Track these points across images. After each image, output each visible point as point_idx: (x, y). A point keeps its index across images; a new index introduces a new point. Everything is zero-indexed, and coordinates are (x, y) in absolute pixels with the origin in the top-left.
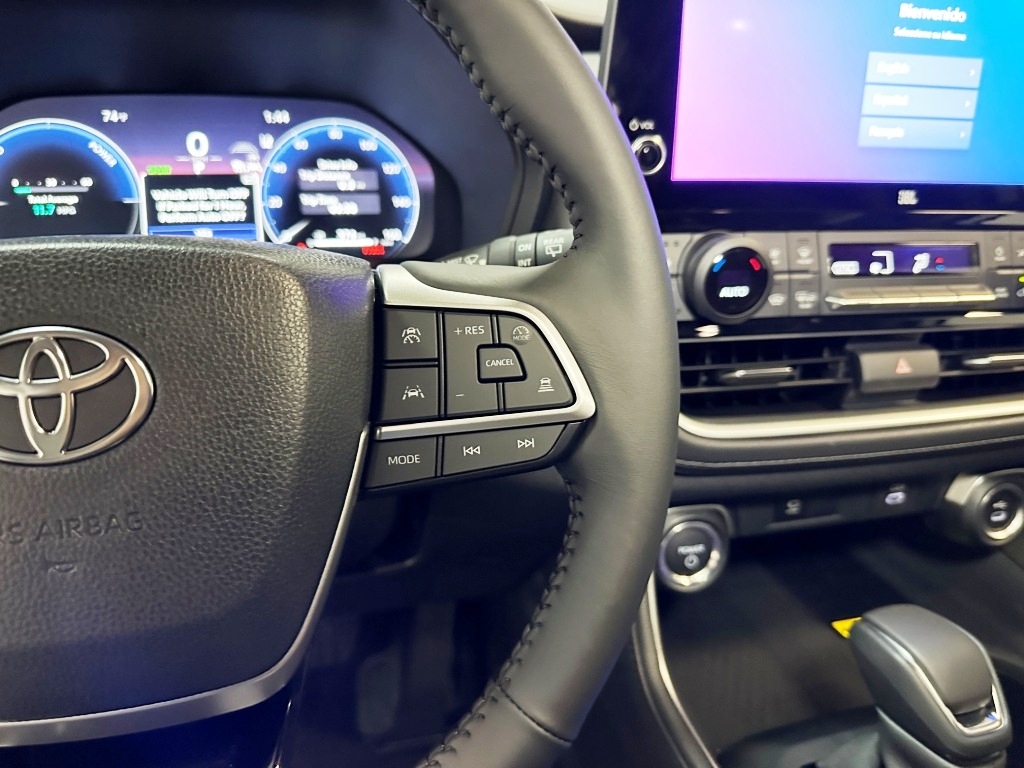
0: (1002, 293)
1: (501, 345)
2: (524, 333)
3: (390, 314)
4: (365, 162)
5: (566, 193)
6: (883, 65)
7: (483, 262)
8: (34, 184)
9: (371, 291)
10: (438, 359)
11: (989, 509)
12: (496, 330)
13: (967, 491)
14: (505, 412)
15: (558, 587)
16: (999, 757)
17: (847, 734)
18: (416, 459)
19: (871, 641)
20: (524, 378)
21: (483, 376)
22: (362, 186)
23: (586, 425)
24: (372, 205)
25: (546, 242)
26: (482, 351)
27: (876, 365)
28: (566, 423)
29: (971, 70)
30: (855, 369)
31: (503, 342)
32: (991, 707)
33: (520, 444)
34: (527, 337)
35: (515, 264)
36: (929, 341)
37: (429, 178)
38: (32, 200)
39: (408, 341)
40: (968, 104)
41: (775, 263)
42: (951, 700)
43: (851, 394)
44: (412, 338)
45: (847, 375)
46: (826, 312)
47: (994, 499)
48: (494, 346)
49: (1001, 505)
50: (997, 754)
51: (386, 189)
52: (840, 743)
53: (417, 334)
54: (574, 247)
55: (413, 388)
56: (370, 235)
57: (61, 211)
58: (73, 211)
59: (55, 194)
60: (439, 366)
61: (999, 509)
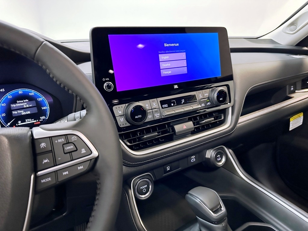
0: (203, 105)
1: (69, 143)
2: (75, 138)
3: (36, 141)
4: (31, 99)
5: (81, 101)
6: (163, 57)
7: (66, 121)
9: (30, 136)
10: (52, 150)
11: (216, 158)
12: (67, 139)
13: (210, 154)
14: (73, 160)
15: (97, 204)
16: (225, 219)
17: (192, 226)
18: (50, 179)
19: (190, 199)
20: (77, 150)
21: (65, 152)
22: (31, 106)
23: (96, 159)
24: (35, 110)
25: (83, 113)
26: (64, 146)
27: (178, 128)
28: (91, 160)
30: (174, 130)
31: (69, 142)
32: (221, 207)
33: (79, 168)
34: (76, 139)
35: (75, 120)
36: (190, 119)
37: (51, 100)
39: (42, 147)
40: (184, 63)
41: (147, 108)
42: (211, 208)
43: (175, 136)
44: (43, 146)
45: (172, 132)
46: (163, 117)
47: (216, 155)
48: (67, 143)
49: (219, 156)
50: (225, 218)
51: (39, 105)
52: (191, 229)
53: (44, 145)
54: (87, 114)
55: (45, 159)
56: (35, 119)
60: (52, 152)
61: (219, 157)
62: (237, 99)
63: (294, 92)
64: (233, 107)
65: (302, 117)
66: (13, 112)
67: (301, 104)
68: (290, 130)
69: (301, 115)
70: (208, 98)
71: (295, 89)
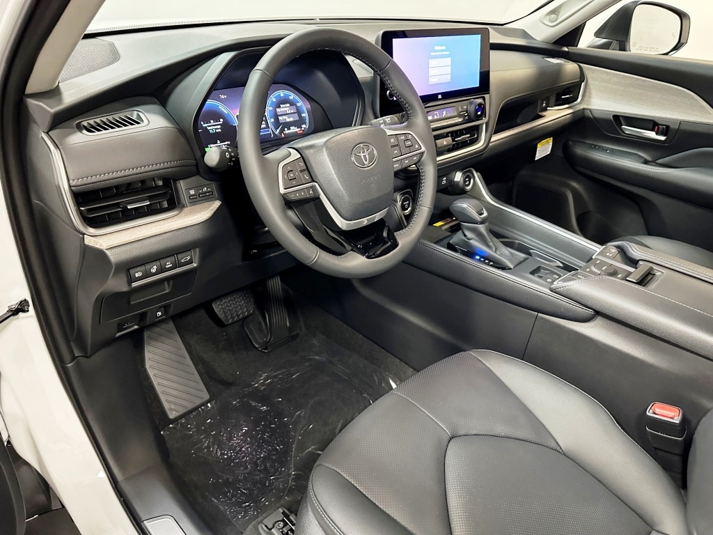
4: (292, 104)
6: (432, 63)
8: (207, 123)
10: (398, 144)
11: (465, 181)
12: (406, 137)
13: (458, 177)
14: (411, 152)
20: (413, 145)
21: (406, 146)
22: (292, 111)
23: (423, 153)
24: (296, 117)
28: (420, 153)
29: (448, 61)
31: (408, 139)
37: (309, 107)
38: (208, 128)
40: (449, 70)
42: (476, 211)
47: (465, 178)
48: (406, 140)
49: (467, 180)
51: (299, 112)
55: (395, 151)
56: (298, 128)
57: (217, 131)
58: (220, 130)
59: (214, 125)
60: (399, 146)
62: (492, 115)
63: (545, 110)
64: (487, 124)
65: (551, 143)
66: (280, 118)
67: (553, 124)
68: (536, 159)
69: (550, 140)
70: (467, 111)
71: (548, 106)
